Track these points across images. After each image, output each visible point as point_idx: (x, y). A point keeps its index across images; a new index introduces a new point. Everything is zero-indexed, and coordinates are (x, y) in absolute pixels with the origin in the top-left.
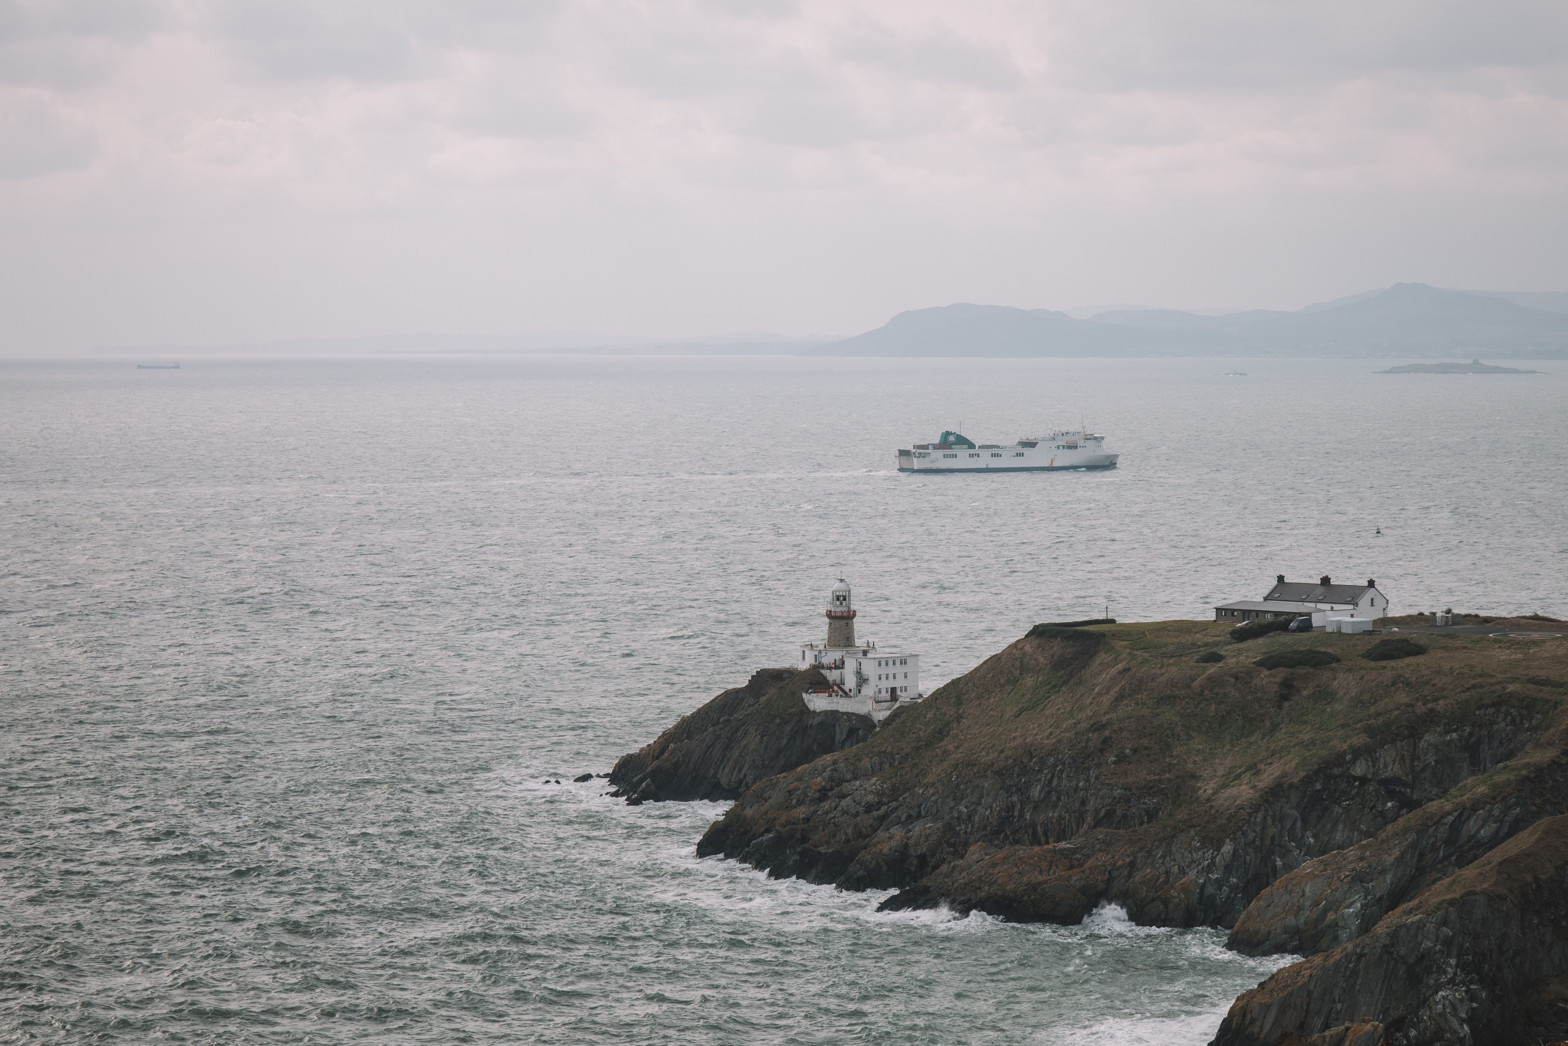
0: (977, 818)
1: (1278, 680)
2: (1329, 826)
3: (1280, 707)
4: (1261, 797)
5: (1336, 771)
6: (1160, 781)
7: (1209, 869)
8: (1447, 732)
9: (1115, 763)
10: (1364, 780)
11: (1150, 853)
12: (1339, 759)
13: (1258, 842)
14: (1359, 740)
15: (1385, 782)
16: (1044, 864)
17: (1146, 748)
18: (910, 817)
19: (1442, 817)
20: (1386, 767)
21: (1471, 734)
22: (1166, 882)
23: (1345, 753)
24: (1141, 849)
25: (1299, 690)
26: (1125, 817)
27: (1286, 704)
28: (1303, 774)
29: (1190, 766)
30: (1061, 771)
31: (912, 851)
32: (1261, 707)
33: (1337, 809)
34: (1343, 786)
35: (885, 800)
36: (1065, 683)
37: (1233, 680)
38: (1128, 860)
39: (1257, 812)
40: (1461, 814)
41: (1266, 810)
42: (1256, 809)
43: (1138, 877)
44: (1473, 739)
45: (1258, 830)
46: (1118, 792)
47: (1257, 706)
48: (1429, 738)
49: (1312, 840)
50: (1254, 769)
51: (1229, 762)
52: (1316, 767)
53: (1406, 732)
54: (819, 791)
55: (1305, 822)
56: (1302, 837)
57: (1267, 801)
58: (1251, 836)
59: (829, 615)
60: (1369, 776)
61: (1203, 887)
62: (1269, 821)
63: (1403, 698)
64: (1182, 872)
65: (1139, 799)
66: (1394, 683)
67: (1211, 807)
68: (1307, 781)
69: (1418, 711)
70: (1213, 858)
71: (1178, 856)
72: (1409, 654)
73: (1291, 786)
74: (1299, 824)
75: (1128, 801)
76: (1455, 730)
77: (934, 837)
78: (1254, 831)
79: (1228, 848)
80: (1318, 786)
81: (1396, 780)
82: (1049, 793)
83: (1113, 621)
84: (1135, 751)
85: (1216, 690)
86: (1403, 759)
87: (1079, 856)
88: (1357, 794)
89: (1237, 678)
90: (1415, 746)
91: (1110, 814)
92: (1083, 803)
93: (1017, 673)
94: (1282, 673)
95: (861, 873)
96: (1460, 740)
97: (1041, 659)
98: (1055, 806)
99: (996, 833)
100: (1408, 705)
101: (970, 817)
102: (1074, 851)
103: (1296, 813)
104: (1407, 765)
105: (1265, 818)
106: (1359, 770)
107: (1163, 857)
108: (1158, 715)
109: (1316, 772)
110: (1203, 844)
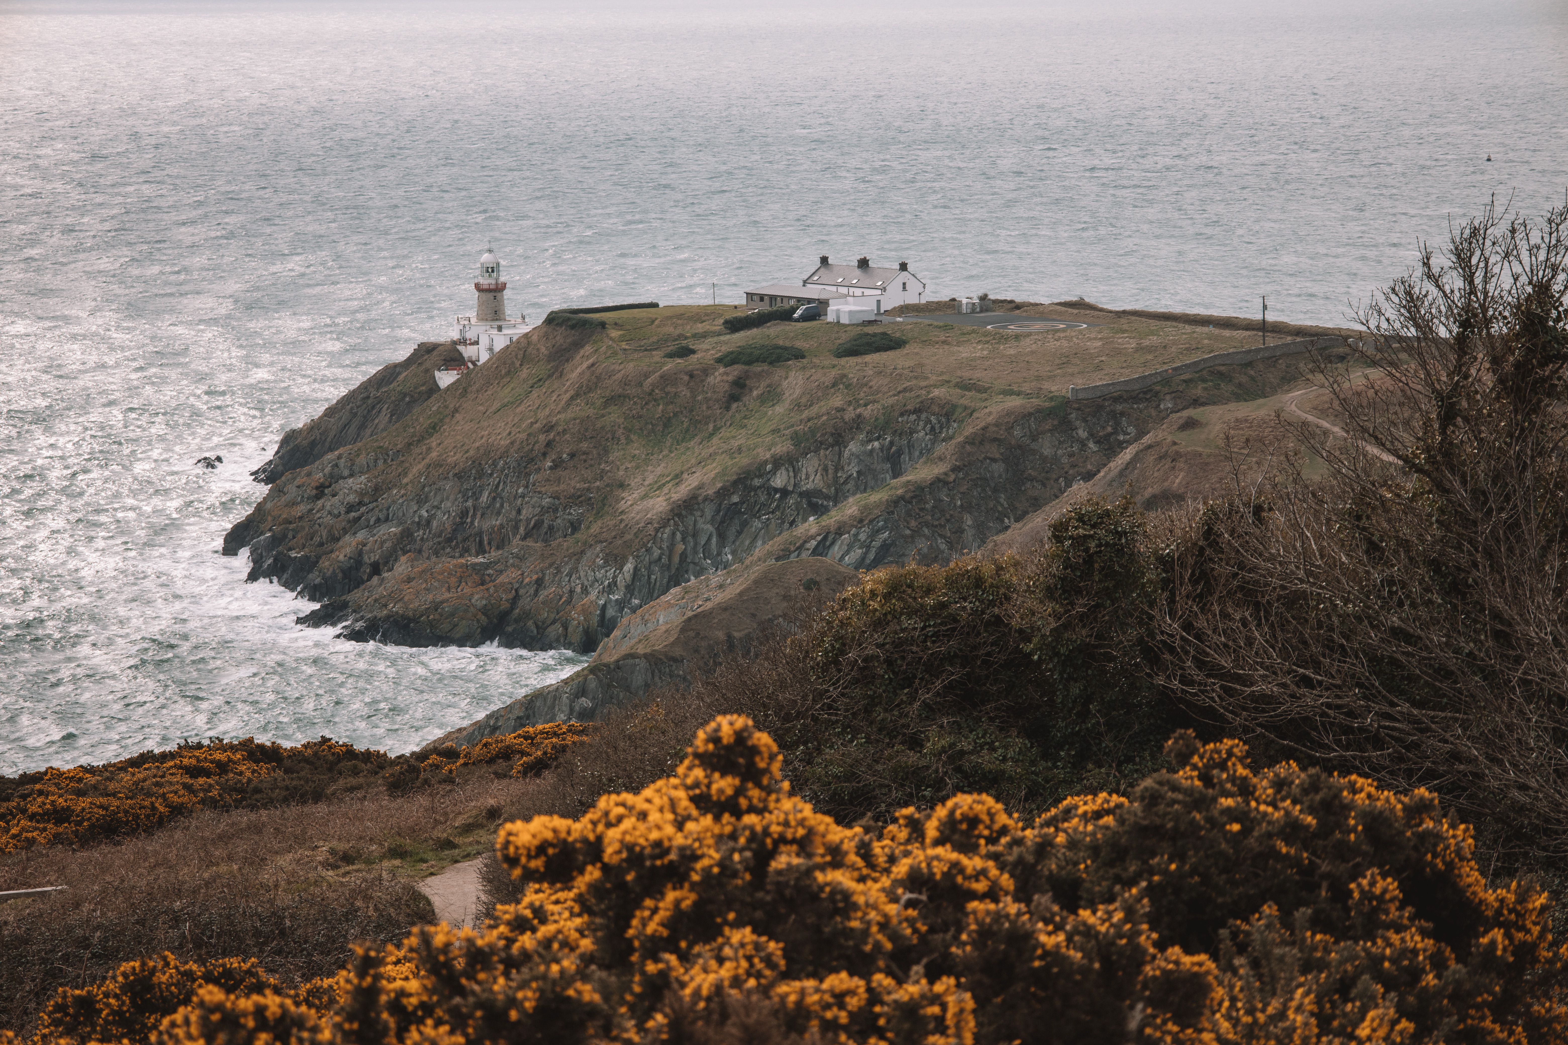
0: (435, 524)
1: (730, 378)
2: (747, 542)
3: (728, 408)
4: (672, 510)
5: (757, 482)
6: (588, 489)
7: (612, 587)
8: (870, 441)
9: (551, 468)
10: (785, 493)
11: (558, 571)
12: (759, 470)
13: (664, 560)
14: (783, 448)
15: (807, 495)
16: (453, 580)
17: (584, 453)
18: (378, 520)
19: (805, 542)
20: (807, 478)
21: (892, 443)
22: (569, 602)
23: (766, 462)
24: (551, 565)
25: (751, 390)
26: (551, 528)
27: (734, 406)
28: (719, 485)
29: (621, 473)
30: (507, 476)
31: (366, 558)
32: (708, 408)
33: (757, 524)
34: (763, 498)
35: (366, 500)
36: (550, 376)
37: (686, 378)
38: (535, 577)
39: (664, 527)
40: (825, 538)
41: (676, 524)
42: (664, 523)
43: (543, 594)
44: (894, 449)
45: (664, 546)
46: (546, 501)
47: (704, 407)
48: (853, 447)
49: (730, 557)
50: (678, 478)
51: (659, 470)
52: (735, 477)
53: (831, 440)
54: (317, 488)
55: (722, 536)
56: (719, 554)
57: (679, 515)
58: (656, 553)
59: (478, 287)
60: (790, 488)
61: (604, 608)
62: (679, 536)
63: (837, 401)
64: (585, 591)
65: (565, 509)
66: (834, 385)
67: (622, 521)
68: (723, 493)
69: (847, 418)
70: (615, 577)
71: (582, 574)
72: (879, 349)
73: (706, 499)
74: (714, 540)
75: (556, 510)
76: (878, 439)
77: (388, 544)
78: (661, 548)
79: (629, 567)
80: (735, 499)
81: (817, 493)
82: (494, 498)
83: (655, 305)
84: (572, 455)
85: (668, 389)
86: (826, 469)
87: (490, 571)
88: (778, 507)
89: (691, 376)
90: (840, 454)
91: (538, 525)
92: (519, 512)
93: (518, 364)
94: (736, 371)
95: (318, 581)
96: (882, 449)
97: (543, 350)
98: (499, 513)
99: (449, 540)
100: (838, 410)
101: (428, 522)
102: (487, 566)
103: (710, 528)
104: (830, 476)
105: (674, 534)
106: (778, 481)
107: (570, 575)
108: (603, 416)
109: (735, 483)
110: (606, 562)
